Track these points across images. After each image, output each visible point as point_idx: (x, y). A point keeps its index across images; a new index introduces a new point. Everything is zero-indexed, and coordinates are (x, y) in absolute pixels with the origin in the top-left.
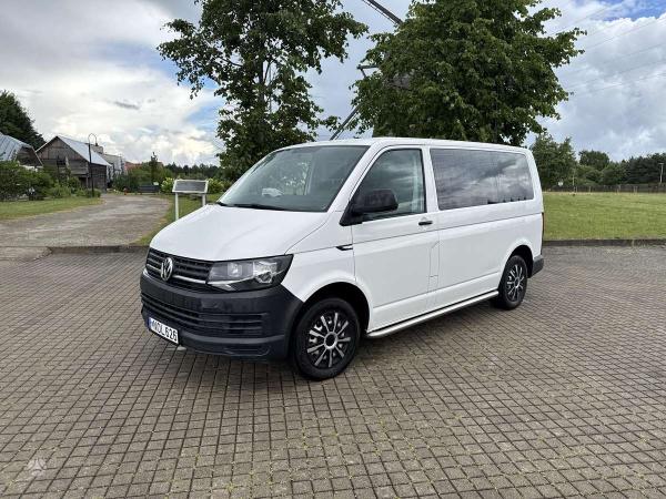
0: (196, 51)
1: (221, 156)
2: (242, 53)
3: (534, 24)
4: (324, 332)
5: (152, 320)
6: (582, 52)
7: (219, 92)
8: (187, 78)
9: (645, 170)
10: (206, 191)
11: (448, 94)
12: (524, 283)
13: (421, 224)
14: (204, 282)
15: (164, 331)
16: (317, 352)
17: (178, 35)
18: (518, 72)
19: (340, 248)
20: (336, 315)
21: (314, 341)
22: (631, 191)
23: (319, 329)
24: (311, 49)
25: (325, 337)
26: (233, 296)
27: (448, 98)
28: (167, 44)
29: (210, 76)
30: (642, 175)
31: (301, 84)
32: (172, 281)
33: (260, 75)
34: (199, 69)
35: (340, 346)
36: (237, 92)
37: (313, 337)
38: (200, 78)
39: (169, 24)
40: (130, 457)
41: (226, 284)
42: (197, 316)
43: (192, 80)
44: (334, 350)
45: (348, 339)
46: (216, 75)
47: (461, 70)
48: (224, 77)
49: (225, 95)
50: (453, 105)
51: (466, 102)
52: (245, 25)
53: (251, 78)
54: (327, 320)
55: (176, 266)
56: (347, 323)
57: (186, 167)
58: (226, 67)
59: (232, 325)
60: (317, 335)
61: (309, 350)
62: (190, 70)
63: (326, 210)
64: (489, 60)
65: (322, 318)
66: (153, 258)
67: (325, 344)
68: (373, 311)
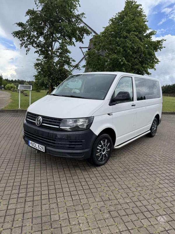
0: (27, 35)
1: (36, 76)
2: (44, 38)
3: (148, 36)
4: (102, 147)
5: (30, 142)
6: (164, 47)
7: (36, 52)
8: (24, 46)
9: (171, 89)
10: (31, 89)
11: (121, 58)
12: (156, 128)
13: (132, 106)
14: (58, 127)
15: (37, 147)
16: (99, 155)
17: (20, 29)
18: (144, 53)
19: (109, 114)
20: (106, 140)
21: (99, 151)
22: (167, 96)
23: (100, 146)
24: (70, 38)
25: (102, 149)
26: (71, 133)
27: (120, 60)
28: (16, 32)
29: (32, 46)
30: (170, 90)
31: (67, 51)
32: (41, 126)
33: (52, 47)
34: (28, 42)
35: (107, 152)
36: (42, 52)
37: (98, 149)
38: (29, 46)
39: (17, 23)
40: (36, 203)
41: (68, 128)
42: (55, 141)
43: (26, 47)
44: (105, 154)
45: (109, 150)
46: (35, 45)
47: (125, 50)
48: (38, 46)
49: (38, 53)
50: (122, 63)
51: (127, 62)
52: (47, 27)
53: (48, 48)
54: (103, 143)
55: (43, 120)
56: (109, 144)
57: (12, 80)
58: (39, 43)
59: (70, 145)
60: (100, 148)
61: (97, 154)
62: (25, 43)
63: (104, 99)
64: (135, 47)
65: (102, 142)
66: (30, 116)
67: (102, 152)
68: (117, 139)
